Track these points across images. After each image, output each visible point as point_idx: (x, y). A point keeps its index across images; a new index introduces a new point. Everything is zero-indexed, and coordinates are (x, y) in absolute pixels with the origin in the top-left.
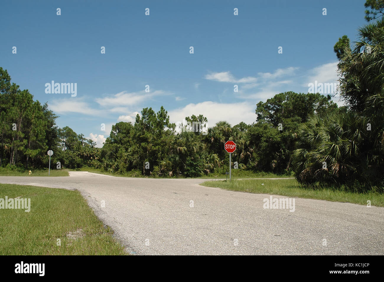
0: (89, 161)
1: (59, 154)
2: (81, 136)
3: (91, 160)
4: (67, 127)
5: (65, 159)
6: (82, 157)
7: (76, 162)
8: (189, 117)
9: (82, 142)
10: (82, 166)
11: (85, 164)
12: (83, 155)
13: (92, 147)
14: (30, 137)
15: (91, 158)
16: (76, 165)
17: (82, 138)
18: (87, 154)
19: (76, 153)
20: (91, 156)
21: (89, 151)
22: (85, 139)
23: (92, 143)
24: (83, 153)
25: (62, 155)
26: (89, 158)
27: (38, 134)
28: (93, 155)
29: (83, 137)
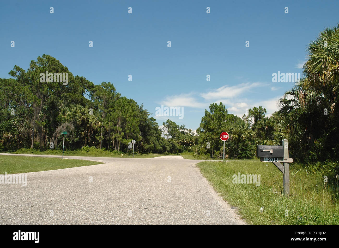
0: (189, 147)
1: (162, 142)
2: (183, 127)
3: (191, 146)
4: (169, 120)
5: (167, 146)
6: (183, 143)
7: (177, 148)
8: (251, 109)
9: (184, 132)
10: (183, 151)
11: (186, 149)
12: (184, 142)
13: (192, 136)
14: (126, 131)
15: (191, 144)
16: (177, 151)
17: (183, 128)
18: (187, 141)
19: (178, 141)
20: (190, 143)
21: (189, 139)
22: (186, 129)
23: (192, 132)
24: (184, 140)
25: (164, 143)
26: (189, 145)
27: (131, 128)
28: (192, 142)
29: (185, 127)
